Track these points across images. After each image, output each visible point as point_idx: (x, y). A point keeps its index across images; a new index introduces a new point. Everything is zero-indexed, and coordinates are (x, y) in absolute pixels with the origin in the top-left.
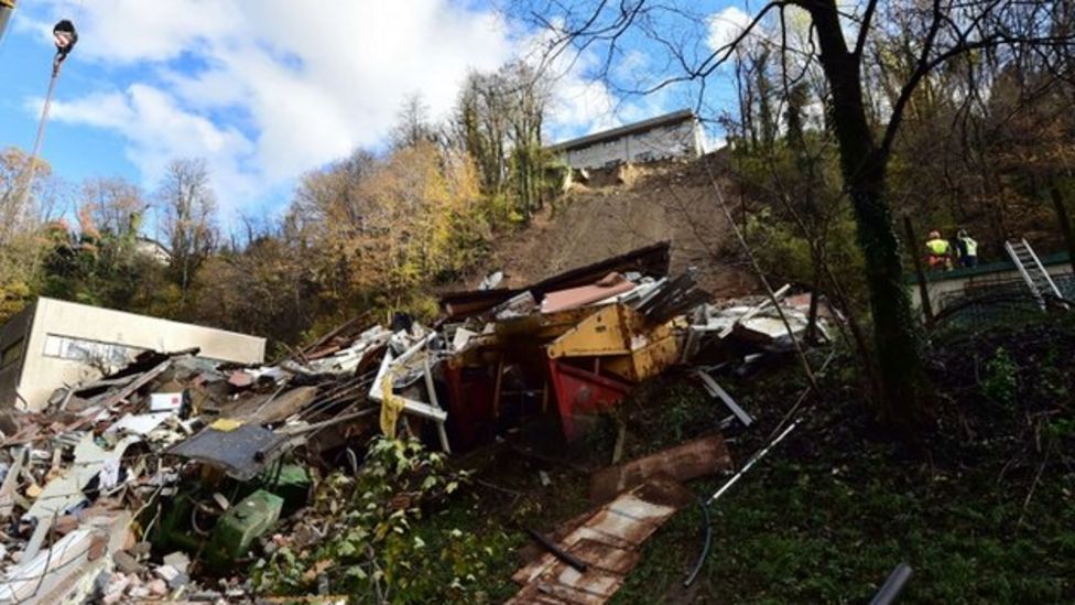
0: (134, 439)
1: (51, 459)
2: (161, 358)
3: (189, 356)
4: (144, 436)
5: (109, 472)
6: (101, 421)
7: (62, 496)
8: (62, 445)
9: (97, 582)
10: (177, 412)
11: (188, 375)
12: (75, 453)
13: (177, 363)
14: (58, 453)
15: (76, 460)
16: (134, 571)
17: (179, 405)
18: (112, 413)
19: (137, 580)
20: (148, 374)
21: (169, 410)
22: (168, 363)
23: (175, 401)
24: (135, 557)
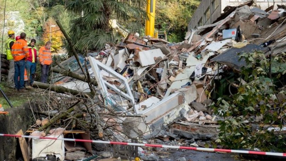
0: (211, 54)
1: (178, 66)
2: (233, 9)
3: (246, 6)
4: (216, 52)
5: (198, 70)
6: (202, 46)
7: (179, 80)
8: (182, 59)
9: (180, 112)
10: (234, 38)
11: (247, 17)
12: (187, 62)
13: (240, 11)
14: (181, 62)
15: (187, 65)
16: (201, 110)
17: (235, 35)
18: (207, 42)
19: (202, 114)
20: (225, 19)
21: (231, 38)
22: (234, 12)
23: (233, 33)
24: (204, 105)
